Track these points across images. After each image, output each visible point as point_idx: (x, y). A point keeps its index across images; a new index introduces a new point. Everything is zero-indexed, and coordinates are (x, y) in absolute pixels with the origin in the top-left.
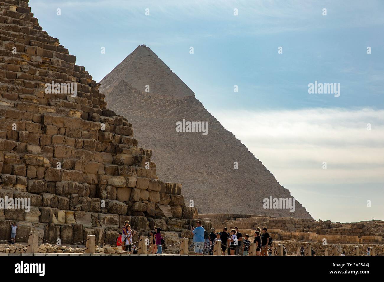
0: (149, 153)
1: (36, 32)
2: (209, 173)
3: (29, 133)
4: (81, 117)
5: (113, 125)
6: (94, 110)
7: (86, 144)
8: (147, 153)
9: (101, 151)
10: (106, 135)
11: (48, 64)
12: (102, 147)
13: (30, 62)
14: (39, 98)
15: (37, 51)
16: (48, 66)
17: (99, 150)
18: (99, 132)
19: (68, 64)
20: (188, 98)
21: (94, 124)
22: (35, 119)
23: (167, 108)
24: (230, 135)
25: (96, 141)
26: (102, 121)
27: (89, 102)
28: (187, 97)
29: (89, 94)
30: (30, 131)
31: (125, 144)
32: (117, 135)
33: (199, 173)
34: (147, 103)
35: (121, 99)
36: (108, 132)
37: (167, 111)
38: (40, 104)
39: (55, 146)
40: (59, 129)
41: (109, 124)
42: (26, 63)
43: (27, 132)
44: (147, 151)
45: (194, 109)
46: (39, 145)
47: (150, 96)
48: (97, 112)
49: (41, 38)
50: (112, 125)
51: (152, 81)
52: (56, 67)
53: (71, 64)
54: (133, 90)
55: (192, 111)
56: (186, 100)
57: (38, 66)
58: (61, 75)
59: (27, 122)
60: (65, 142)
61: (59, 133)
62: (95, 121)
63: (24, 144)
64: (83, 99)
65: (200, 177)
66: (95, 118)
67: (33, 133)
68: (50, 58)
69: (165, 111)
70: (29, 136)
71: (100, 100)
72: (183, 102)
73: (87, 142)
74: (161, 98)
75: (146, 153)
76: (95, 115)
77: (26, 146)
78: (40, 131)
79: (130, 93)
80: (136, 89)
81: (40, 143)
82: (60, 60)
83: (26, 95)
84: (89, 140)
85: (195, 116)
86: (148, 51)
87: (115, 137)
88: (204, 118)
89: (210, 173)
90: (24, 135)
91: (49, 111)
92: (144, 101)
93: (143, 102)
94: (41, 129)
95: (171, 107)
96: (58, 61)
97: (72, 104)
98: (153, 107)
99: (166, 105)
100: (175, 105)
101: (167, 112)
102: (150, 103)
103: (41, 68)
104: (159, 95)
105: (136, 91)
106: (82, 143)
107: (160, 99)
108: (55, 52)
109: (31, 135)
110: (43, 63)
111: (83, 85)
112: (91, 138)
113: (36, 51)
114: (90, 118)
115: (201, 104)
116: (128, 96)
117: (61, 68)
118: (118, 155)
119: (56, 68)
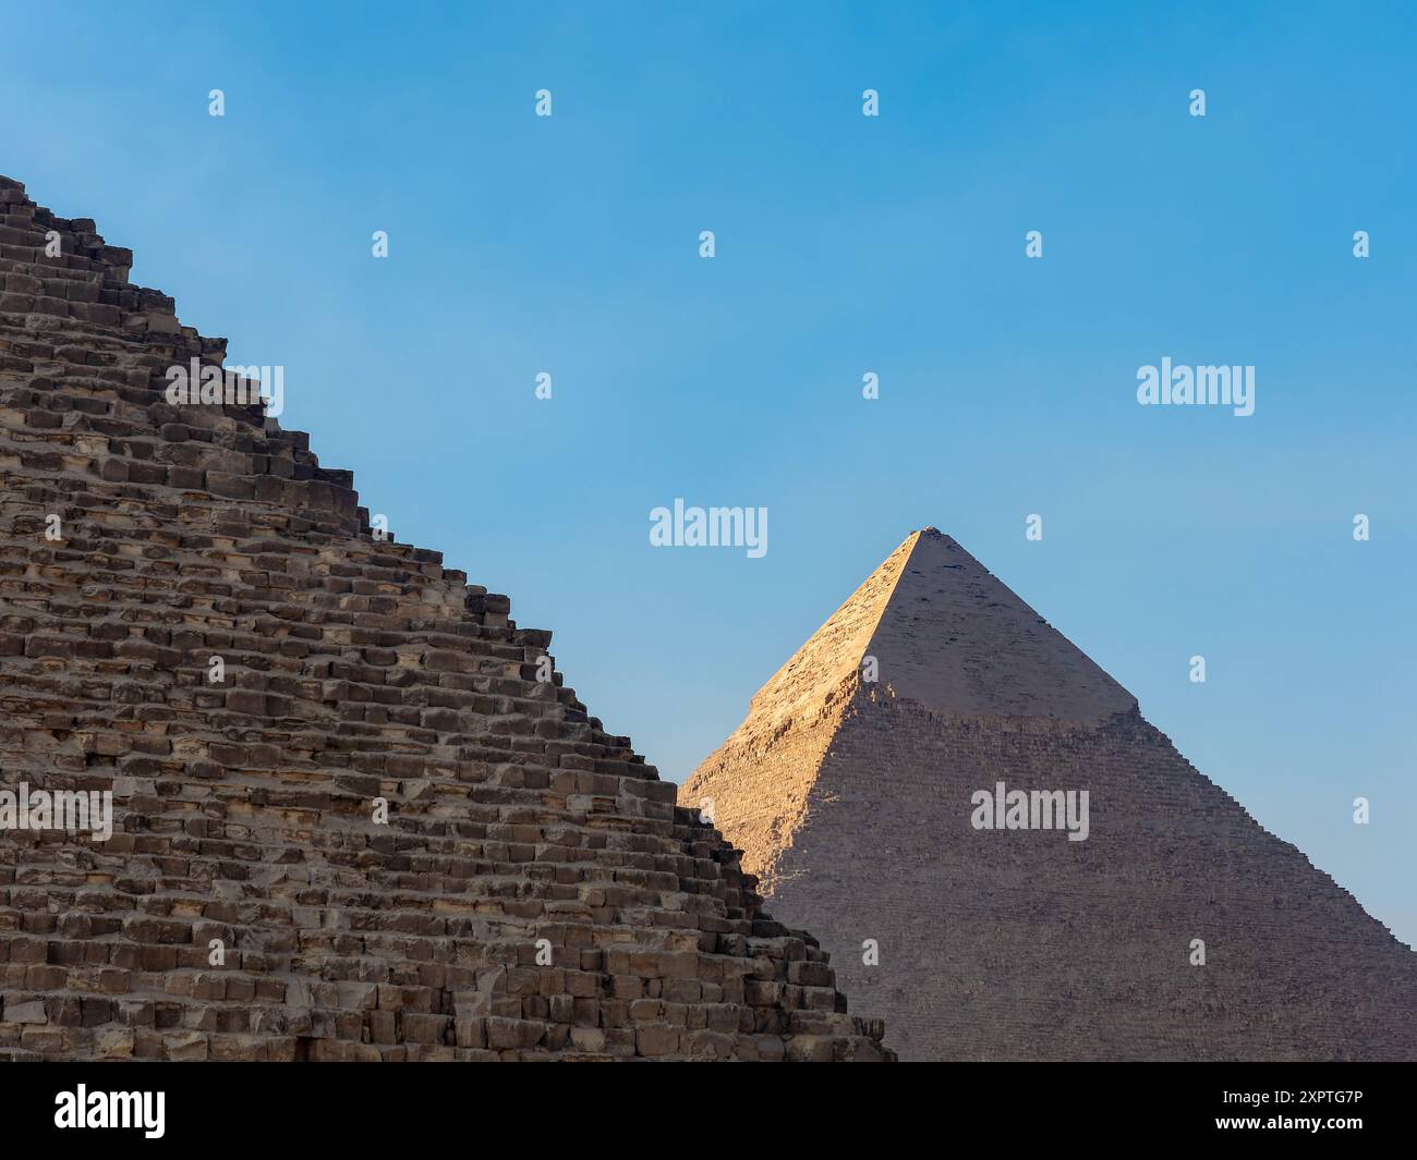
0: (876, 1027)
1: (573, 728)
2: (1210, 1009)
3: (575, 998)
4: (699, 948)
5: (782, 959)
6: (728, 925)
7: (714, 1017)
8: (871, 1030)
9: (755, 1032)
10: (763, 990)
11: (609, 812)
12: (755, 1020)
13: (565, 813)
14: (592, 906)
15: (580, 782)
16: (608, 820)
17: (747, 1029)
18: (745, 982)
19: (659, 806)
20: (1114, 721)
21: (732, 962)
22: (587, 963)
23: (1034, 767)
24: (1288, 855)
25: (739, 1007)
26: (752, 953)
27: (717, 904)
28: (1111, 718)
29: (715, 882)
30: (579, 995)
31: (813, 1009)
32: (792, 987)
33: (1174, 1010)
34: (955, 750)
35: (856, 742)
36: (767, 980)
37: (1033, 776)
38: (595, 923)
39: (637, 1027)
40: (646, 982)
41: (770, 957)
42: (555, 817)
43: (571, 998)
44: (872, 1025)
45: (1139, 763)
46: (601, 1025)
47: (965, 722)
48: (738, 930)
49: (588, 744)
50: (778, 962)
51: (967, 665)
52: (629, 818)
53: (667, 805)
54: (899, 707)
55: (1133, 772)
56: (1105, 729)
57: (583, 821)
58: (643, 840)
59: (569, 970)
60: (664, 1014)
61: (646, 993)
62: (734, 955)
63: (564, 1028)
64: (702, 897)
65: (1178, 1027)
66: (733, 946)
67: (583, 998)
68: (612, 798)
69: (1025, 776)
70: (575, 1006)
71: (744, 893)
72: (1096, 739)
73: (717, 1011)
74: (1009, 730)
75: (868, 1026)
76: (732, 937)
77: (569, 1032)
78: (601, 990)
79: (887, 716)
80: (910, 702)
81: (601, 1021)
82: (640, 800)
83: (563, 902)
84: (723, 1005)
85: (1145, 788)
86: (947, 551)
87: (787, 993)
88: (1182, 795)
89: (1215, 1010)
90: (563, 1004)
91: (619, 939)
92: (943, 744)
93: (940, 750)
94: (603, 987)
95: (1048, 760)
96: (633, 803)
97: (675, 916)
98: (979, 764)
99: (1028, 753)
100: (1064, 752)
101: (1035, 782)
102: (966, 750)
103: (593, 827)
104: (1000, 718)
105: (913, 707)
106: (705, 1016)
107: (1005, 733)
108: (623, 779)
109: (581, 1003)
110: (596, 811)
111: (698, 860)
112: (726, 999)
113: (576, 783)
114: (721, 947)
115: (1165, 742)
116: (880, 729)
117: (641, 822)
118: (796, 1038)
119: (629, 822)
